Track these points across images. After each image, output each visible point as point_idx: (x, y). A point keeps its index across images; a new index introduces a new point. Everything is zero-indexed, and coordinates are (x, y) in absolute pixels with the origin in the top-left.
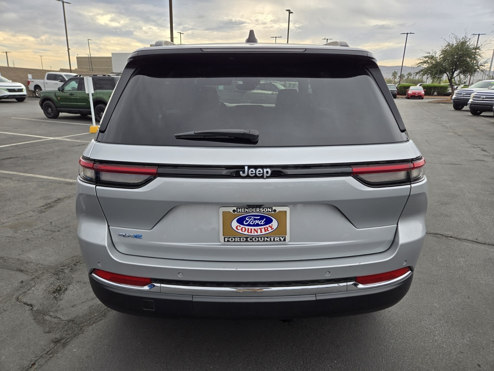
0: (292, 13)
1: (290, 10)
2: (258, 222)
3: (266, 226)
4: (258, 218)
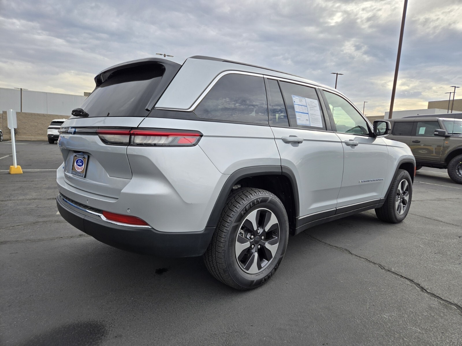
2: (81, 164)
3: (82, 167)
4: (81, 161)
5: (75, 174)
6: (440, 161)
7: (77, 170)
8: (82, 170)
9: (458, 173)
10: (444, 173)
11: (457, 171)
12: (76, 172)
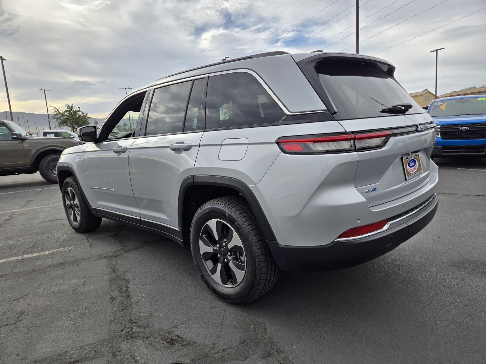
0: (5, 60)
1: (3, 56)
2: (413, 164)
3: (415, 166)
4: (412, 161)
5: (414, 177)
6: (25, 166)
7: (411, 172)
8: (416, 169)
9: (52, 174)
10: (37, 176)
11: (51, 172)
12: (413, 175)
